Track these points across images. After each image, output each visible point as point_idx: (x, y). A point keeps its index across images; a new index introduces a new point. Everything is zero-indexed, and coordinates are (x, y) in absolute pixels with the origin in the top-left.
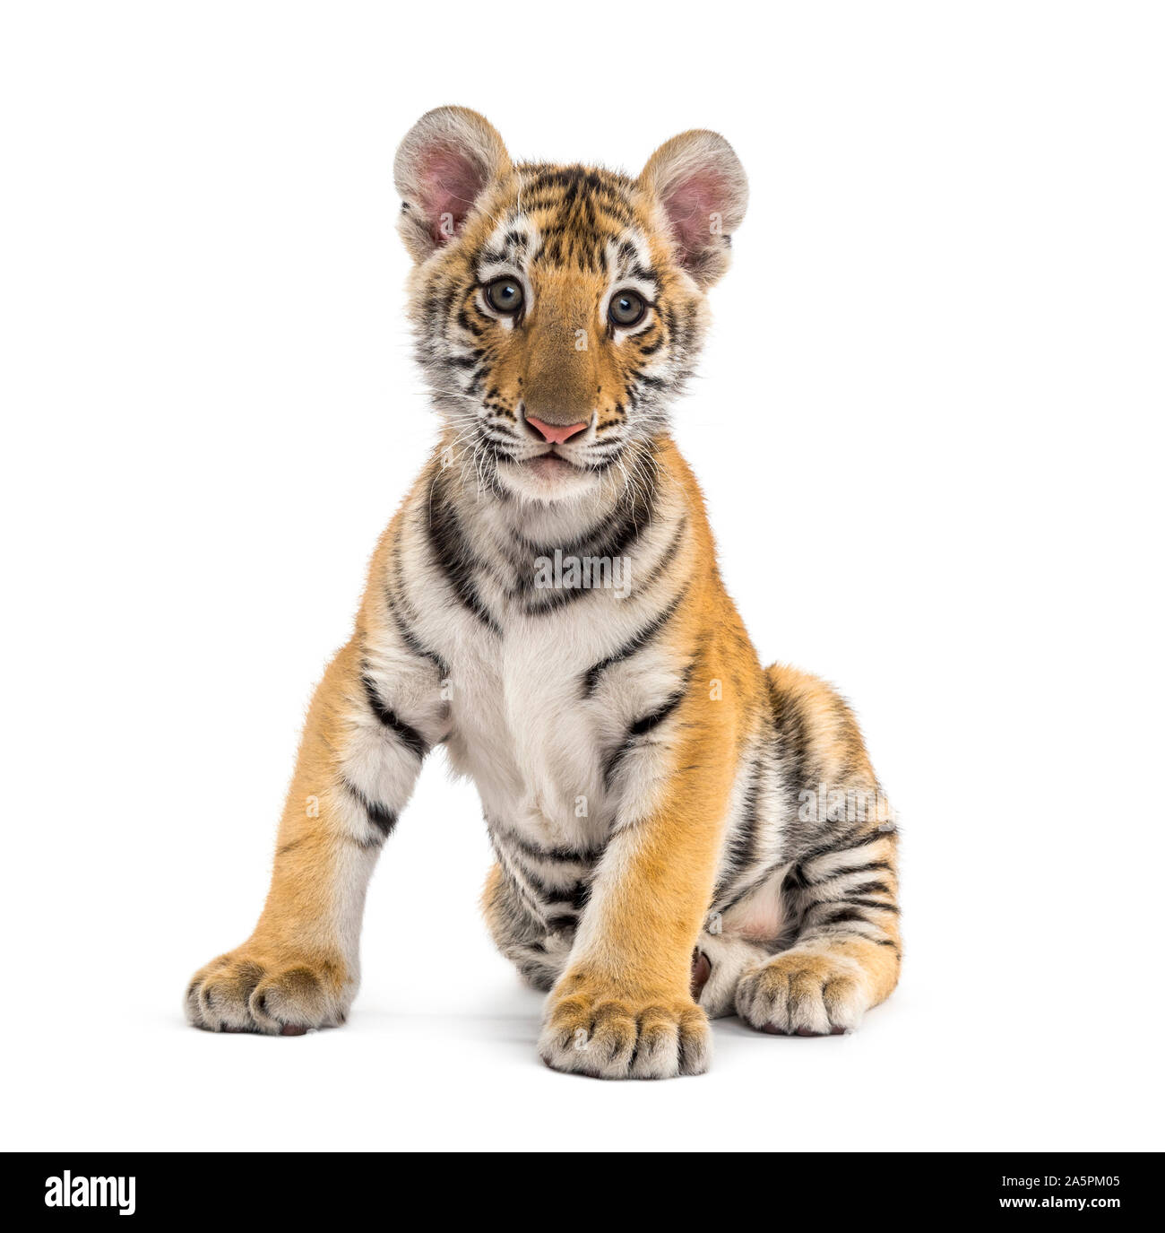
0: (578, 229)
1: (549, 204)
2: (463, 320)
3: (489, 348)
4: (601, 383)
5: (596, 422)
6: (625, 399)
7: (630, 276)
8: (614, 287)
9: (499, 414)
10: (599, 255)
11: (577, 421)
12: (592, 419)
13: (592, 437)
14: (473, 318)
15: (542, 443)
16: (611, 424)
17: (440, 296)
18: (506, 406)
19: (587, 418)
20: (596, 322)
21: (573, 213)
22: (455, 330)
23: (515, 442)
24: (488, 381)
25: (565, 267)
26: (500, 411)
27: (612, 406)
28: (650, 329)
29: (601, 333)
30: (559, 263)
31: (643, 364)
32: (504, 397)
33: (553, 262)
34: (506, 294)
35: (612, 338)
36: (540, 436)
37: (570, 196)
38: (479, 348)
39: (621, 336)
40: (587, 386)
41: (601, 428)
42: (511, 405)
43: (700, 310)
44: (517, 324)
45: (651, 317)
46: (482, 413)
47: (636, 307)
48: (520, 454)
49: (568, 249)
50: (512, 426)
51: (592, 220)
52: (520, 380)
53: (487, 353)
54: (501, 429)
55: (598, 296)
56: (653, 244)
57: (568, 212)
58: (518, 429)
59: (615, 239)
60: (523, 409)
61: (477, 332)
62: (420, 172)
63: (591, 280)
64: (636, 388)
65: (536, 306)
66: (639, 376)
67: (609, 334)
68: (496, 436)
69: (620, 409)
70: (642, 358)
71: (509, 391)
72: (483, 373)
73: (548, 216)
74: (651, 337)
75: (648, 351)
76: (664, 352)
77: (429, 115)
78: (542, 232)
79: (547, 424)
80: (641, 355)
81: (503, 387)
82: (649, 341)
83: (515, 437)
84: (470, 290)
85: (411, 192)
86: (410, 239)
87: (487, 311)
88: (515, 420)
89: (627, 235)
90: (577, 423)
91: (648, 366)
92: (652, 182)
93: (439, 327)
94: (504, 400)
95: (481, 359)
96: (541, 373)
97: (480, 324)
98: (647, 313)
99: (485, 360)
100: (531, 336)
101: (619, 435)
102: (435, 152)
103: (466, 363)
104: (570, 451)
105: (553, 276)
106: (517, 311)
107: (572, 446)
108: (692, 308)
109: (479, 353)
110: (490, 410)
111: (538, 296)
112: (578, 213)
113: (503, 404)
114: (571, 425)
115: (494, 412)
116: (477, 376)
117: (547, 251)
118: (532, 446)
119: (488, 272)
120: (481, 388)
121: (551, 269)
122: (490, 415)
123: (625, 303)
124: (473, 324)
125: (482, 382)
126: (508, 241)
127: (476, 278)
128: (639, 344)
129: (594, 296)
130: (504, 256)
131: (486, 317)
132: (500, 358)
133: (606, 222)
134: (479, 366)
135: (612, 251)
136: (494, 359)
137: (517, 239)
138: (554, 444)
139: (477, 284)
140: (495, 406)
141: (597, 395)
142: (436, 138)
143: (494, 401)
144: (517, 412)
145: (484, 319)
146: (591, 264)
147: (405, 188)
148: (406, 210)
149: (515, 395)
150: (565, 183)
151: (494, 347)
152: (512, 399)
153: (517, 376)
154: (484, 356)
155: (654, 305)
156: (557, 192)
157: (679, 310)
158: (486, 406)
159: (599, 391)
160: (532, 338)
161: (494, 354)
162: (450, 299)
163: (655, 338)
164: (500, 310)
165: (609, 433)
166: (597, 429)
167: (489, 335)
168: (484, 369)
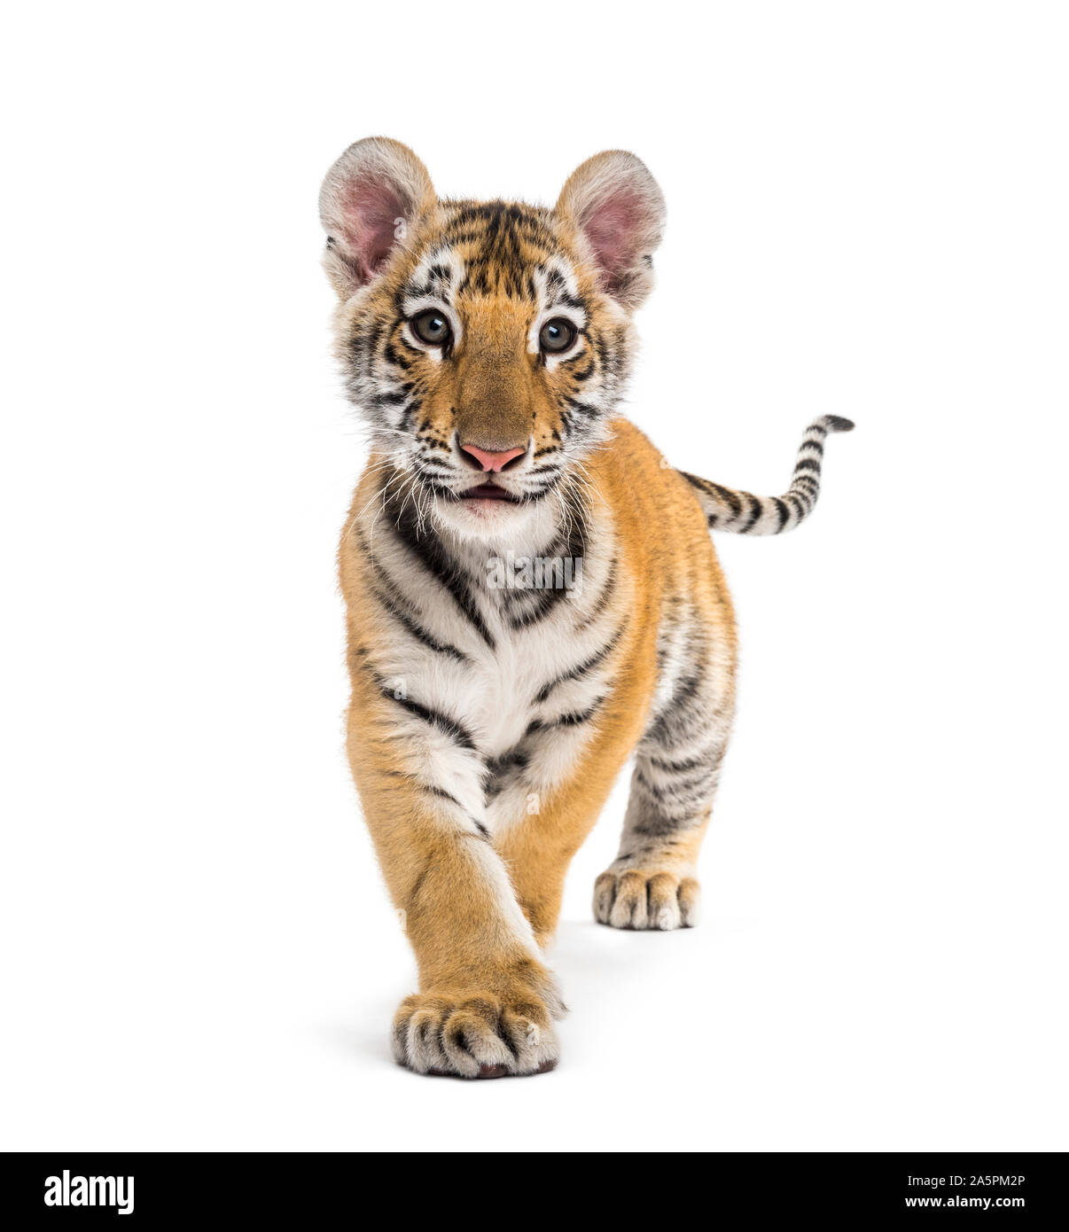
0: (503, 259)
1: (472, 237)
2: (390, 356)
3: (418, 381)
4: (536, 409)
5: (533, 449)
6: (560, 426)
7: (559, 304)
8: (544, 316)
9: (433, 446)
10: (527, 283)
11: (514, 445)
12: (529, 445)
13: (529, 463)
14: (401, 351)
15: (478, 472)
16: (549, 450)
17: (365, 334)
18: (440, 438)
19: (524, 443)
20: (527, 349)
21: (497, 243)
22: (382, 366)
23: (450, 473)
24: (420, 415)
25: (492, 295)
26: (434, 444)
27: (549, 432)
28: (581, 355)
29: (532, 359)
30: (485, 291)
31: (577, 391)
32: (437, 428)
33: (479, 292)
34: (435, 327)
35: (544, 365)
36: (476, 464)
37: (494, 228)
38: (408, 382)
39: (553, 362)
40: (522, 411)
41: (538, 454)
42: (444, 436)
43: (628, 336)
44: (446, 355)
45: (581, 343)
46: (417, 447)
47: (566, 333)
48: (458, 485)
49: (494, 279)
50: (448, 458)
51: (516, 250)
52: (453, 410)
53: (416, 387)
54: (436, 461)
55: (528, 323)
56: (578, 272)
57: (492, 243)
58: (454, 459)
59: (541, 267)
60: (458, 438)
61: (405, 365)
62: (345, 205)
63: (519, 307)
64: (570, 416)
65: (465, 335)
66: (573, 403)
67: (539, 362)
68: (432, 469)
69: (556, 436)
70: (575, 384)
71: (442, 422)
72: (414, 407)
73: (473, 249)
74: (582, 363)
75: (581, 377)
76: (596, 379)
77: (354, 146)
78: (466, 262)
79: (484, 450)
80: (574, 380)
81: (436, 418)
82: (581, 367)
83: (450, 468)
84: (395, 326)
85: (337, 226)
86: (335, 275)
87: (414, 343)
88: (450, 451)
89: (553, 262)
90: (514, 448)
91: (581, 392)
92: (570, 210)
93: (365, 366)
94: (437, 431)
95: (411, 393)
96: (474, 400)
97: (409, 357)
98: (577, 338)
99: (415, 394)
100: (461, 365)
101: (557, 463)
102: (360, 185)
103: (394, 399)
104: (508, 479)
105: (478, 301)
106: (446, 342)
107: (509, 474)
108: (620, 334)
109: (408, 387)
110: (423, 444)
111: (465, 327)
112: (502, 243)
113: (435, 436)
114: (508, 450)
115: (428, 445)
116: (408, 411)
117: (472, 281)
118: (469, 477)
119: (413, 306)
120: (413, 424)
121: (478, 298)
122: (424, 449)
123: (554, 330)
124: (401, 358)
125: (413, 416)
126: (432, 276)
127: (401, 312)
128: (571, 369)
129: (524, 323)
130: (429, 290)
131: (414, 349)
132: (431, 390)
133: (530, 251)
134: (409, 400)
135: (540, 280)
136: (424, 392)
137: (440, 272)
138: (491, 473)
139: (402, 317)
140: (428, 439)
141: (533, 421)
142: (361, 170)
143: (427, 433)
144: (451, 442)
145: (412, 352)
146: (519, 291)
147: (330, 222)
148: (331, 244)
149: (448, 425)
150: (487, 215)
151: (424, 379)
152: (446, 429)
153: (449, 405)
154: (413, 390)
155: (584, 332)
156: (479, 225)
157: (608, 336)
158: (419, 440)
159: (534, 415)
160: (462, 368)
161: (424, 386)
162: (375, 336)
163: (587, 364)
164: (428, 342)
165: (547, 460)
166: (535, 456)
167: (417, 367)
168: (414, 403)
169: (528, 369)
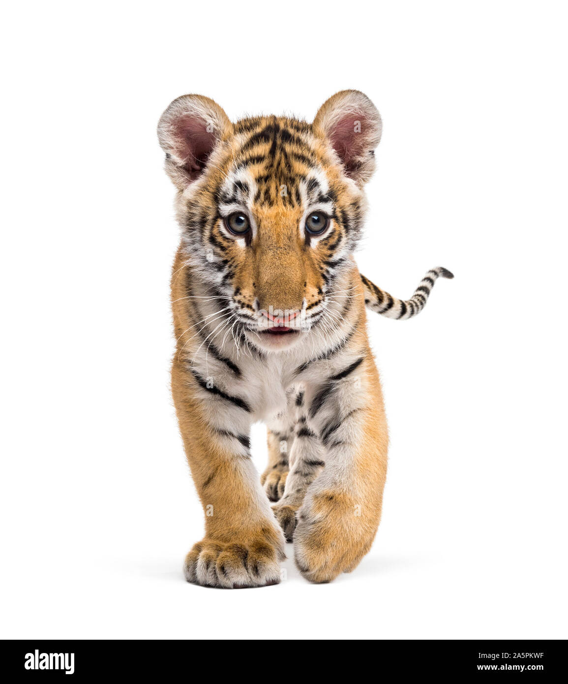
0: (280, 176)
1: (259, 159)
2: (212, 240)
4: (306, 280)
5: (306, 305)
6: (322, 282)
7: (316, 202)
8: (307, 211)
9: (242, 307)
10: (295, 192)
14: (219, 239)
16: (316, 304)
17: (197, 219)
18: (247, 302)
20: (298, 238)
21: (275, 164)
23: (255, 322)
24: (233, 283)
25: (275, 206)
26: (243, 305)
27: (316, 291)
28: (332, 233)
29: (302, 244)
30: (271, 204)
31: (331, 256)
32: (244, 295)
33: (267, 203)
34: (239, 222)
35: (309, 245)
37: (272, 152)
38: (225, 259)
39: (315, 242)
41: (309, 308)
42: (249, 300)
44: (249, 241)
45: (332, 224)
46: (232, 304)
47: (323, 220)
49: (275, 194)
50: (253, 315)
51: (289, 166)
52: (254, 284)
53: (230, 263)
54: (245, 316)
55: (298, 221)
59: (304, 179)
60: (258, 302)
61: (223, 249)
63: (291, 213)
64: (328, 272)
65: (259, 232)
66: (329, 264)
67: (307, 242)
68: (244, 320)
69: (320, 291)
70: (330, 252)
71: (248, 291)
72: (229, 276)
73: (259, 169)
74: (334, 238)
75: (333, 247)
76: (343, 244)
78: (256, 180)
81: (243, 288)
82: (332, 241)
83: (253, 319)
84: (215, 220)
85: (170, 147)
87: (228, 235)
88: (254, 310)
89: (311, 173)
91: (334, 256)
92: (321, 128)
94: (244, 297)
97: (225, 244)
98: (329, 223)
99: (230, 267)
100: (257, 253)
101: (321, 309)
103: (220, 268)
105: (266, 211)
106: (246, 234)
109: (226, 262)
110: (237, 304)
111: (259, 226)
112: (279, 164)
113: (243, 300)
115: (239, 305)
116: (226, 277)
117: (262, 195)
119: (227, 209)
121: (265, 209)
122: (237, 308)
123: (316, 218)
124: (220, 244)
125: (228, 281)
126: (235, 188)
127: (218, 212)
128: (326, 244)
129: (295, 222)
130: (233, 200)
131: (228, 239)
133: (299, 167)
134: (226, 271)
135: (303, 187)
137: (240, 186)
139: (218, 216)
140: (239, 302)
141: (305, 288)
143: (238, 298)
144: (254, 306)
145: (227, 240)
146: (291, 202)
148: (168, 159)
149: (251, 294)
151: (235, 259)
152: (250, 297)
153: (251, 282)
154: (228, 265)
155: (333, 217)
156: (262, 149)
158: (234, 301)
159: (305, 285)
160: (259, 255)
161: (235, 264)
162: (203, 222)
163: (336, 238)
164: (238, 233)
165: (316, 309)
166: (307, 309)
167: (230, 250)
168: (229, 273)
169: (299, 253)
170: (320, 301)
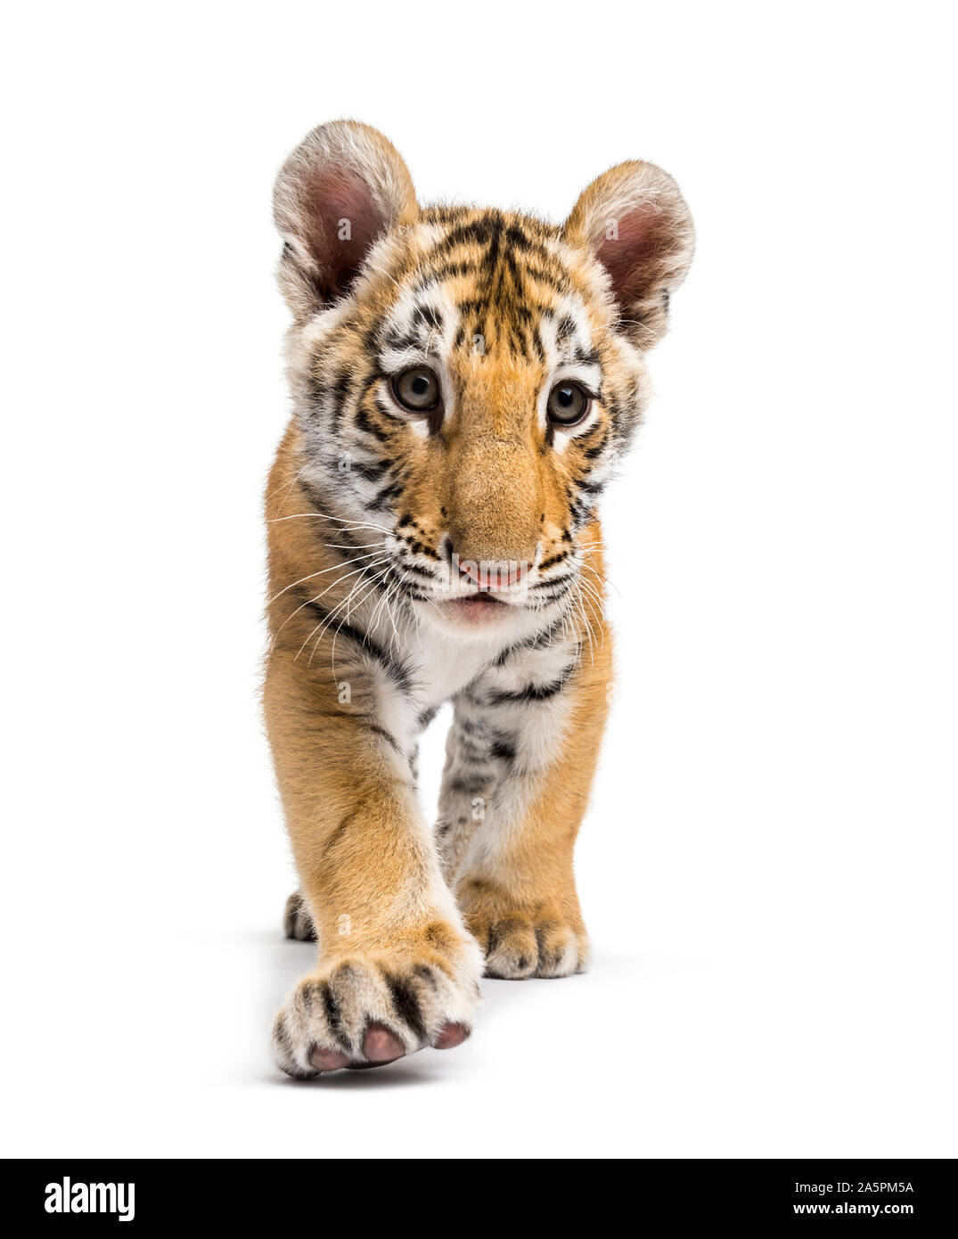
0: (503, 304)
1: (465, 269)
2: (362, 420)
3: (398, 459)
4: (545, 509)
5: (539, 559)
7: (572, 362)
8: (554, 376)
9: (416, 549)
10: (533, 338)
12: (535, 555)
13: (533, 576)
14: (376, 419)
16: (559, 559)
18: (426, 543)
20: (534, 427)
22: (352, 431)
24: (400, 504)
25: (494, 356)
26: (417, 547)
27: (559, 534)
28: (596, 426)
29: (540, 439)
30: (486, 351)
31: (588, 471)
32: (421, 527)
34: (420, 386)
35: (551, 444)
37: (490, 259)
38: (385, 458)
39: (562, 439)
41: (545, 565)
42: (430, 540)
44: (434, 430)
45: (596, 412)
46: (392, 546)
47: (578, 399)
49: (495, 331)
50: (435, 568)
51: (520, 290)
53: (395, 467)
54: (419, 570)
55: (537, 392)
57: (490, 280)
58: (442, 569)
59: (550, 314)
60: (449, 546)
61: (382, 437)
63: (526, 372)
64: (579, 502)
65: (459, 407)
66: (583, 486)
67: (549, 438)
68: (414, 578)
69: (567, 537)
70: (586, 463)
71: (428, 521)
72: (391, 491)
73: (466, 287)
74: (596, 437)
75: (593, 454)
76: (608, 451)
78: (459, 306)
80: (586, 459)
81: (420, 515)
82: (594, 444)
83: (436, 579)
84: (369, 382)
85: (295, 230)
86: (289, 290)
87: (394, 410)
88: (439, 559)
89: (565, 305)
91: (593, 471)
95: (388, 471)
97: (387, 428)
98: (591, 407)
99: (394, 474)
100: (454, 449)
101: (566, 571)
103: (370, 474)
104: (507, 595)
105: (476, 365)
106: (433, 412)
109: (386, 464)
110: (403, 544)
111: (460, 395)
112: (502, 281)
113: (419, 538)
115: (409, 548)
116: (384, 494)
117: (468, 333)
119: (394, 360)
120: (390, 510)
122: (403, 553)
124: (377, 426)
125: (391, 501)
126: (417, 318)
127: (376, 364)
128: (582, 446)
130: (411, 342)
131: (393, 418)
132: (415, 476)
133: (536, 290)
134: (384, 482)
135: (548, 331)
136: (406, 475)
137: (430, 316)
138: (487, 588)
140: (409, 540)
141: (541, 525)
143: (407, 532)
144: (440, 549)
145: (391, 421)
146: (524, 351)
147: (286, 222)
148: (289, 252)
149: (437, 526)
150: (481, 239)
151: (406, 460)
152: (432, 532)
154: (391, 470)
155: (599, 397)
156: (472, 252)
158: (398, 536)
159: (542, 520)
160: (455, 453)
161: (405, 470)
162: (342, 385)
163: (600, 437)
164: (411, 408)
165: (555, 571)
166: (541, 567)
167: (397, 441)
168: (391, 487)
169: (534, 454)
170: (565, 554)
